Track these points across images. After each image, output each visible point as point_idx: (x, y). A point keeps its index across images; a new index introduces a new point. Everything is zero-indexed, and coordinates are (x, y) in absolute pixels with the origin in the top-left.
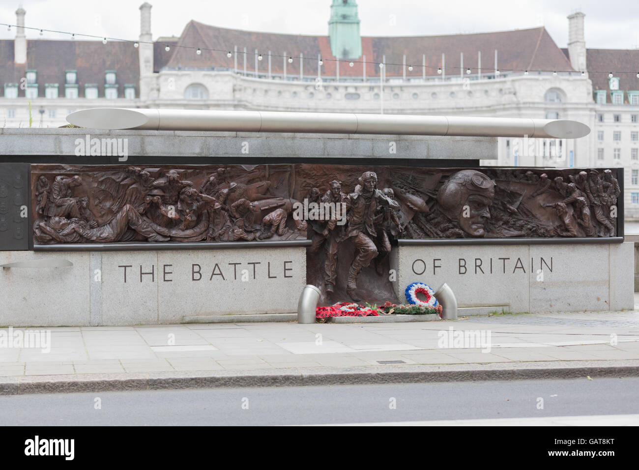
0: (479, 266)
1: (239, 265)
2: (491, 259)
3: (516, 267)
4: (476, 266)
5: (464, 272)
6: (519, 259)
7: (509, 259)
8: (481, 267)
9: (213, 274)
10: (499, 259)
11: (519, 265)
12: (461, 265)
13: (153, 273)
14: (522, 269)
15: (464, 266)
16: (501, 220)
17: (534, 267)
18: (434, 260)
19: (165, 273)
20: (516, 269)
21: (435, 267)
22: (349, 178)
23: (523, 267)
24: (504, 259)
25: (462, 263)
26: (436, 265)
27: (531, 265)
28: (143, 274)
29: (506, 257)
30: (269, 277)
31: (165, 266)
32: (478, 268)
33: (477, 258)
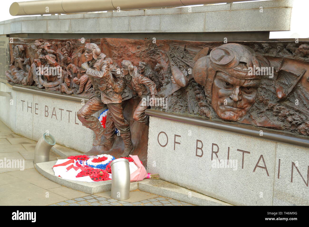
0: (216, 153)
1: (63, 111)
2: (229, 148)
3: (257, 166)
4: (213, 152)
5: (200, 155)
6: (262, 156)
7: (249, 153)
8: (217, 154)
9: (53, 114)
10: (238, 150)
11: (261, 164)
12: (198, 147)
13: (31, 108)
14: (264, 171)
15: (201, 149)
16: (266, 104)
17: (281, 172)
18: (175, 135)
19: (36, 109)
20: (257, 168)
21: (175, 142)
22: (138, 51)
23: (265, 168)
24: (244, 152)
25: (200, 145)
26: (176, 141)
27: (277, 169)
28: (29, 107)
29: (246, 150)
30: (76, 123)
31: (36, 104)
32: (214, 154)
33: (214, 143)
